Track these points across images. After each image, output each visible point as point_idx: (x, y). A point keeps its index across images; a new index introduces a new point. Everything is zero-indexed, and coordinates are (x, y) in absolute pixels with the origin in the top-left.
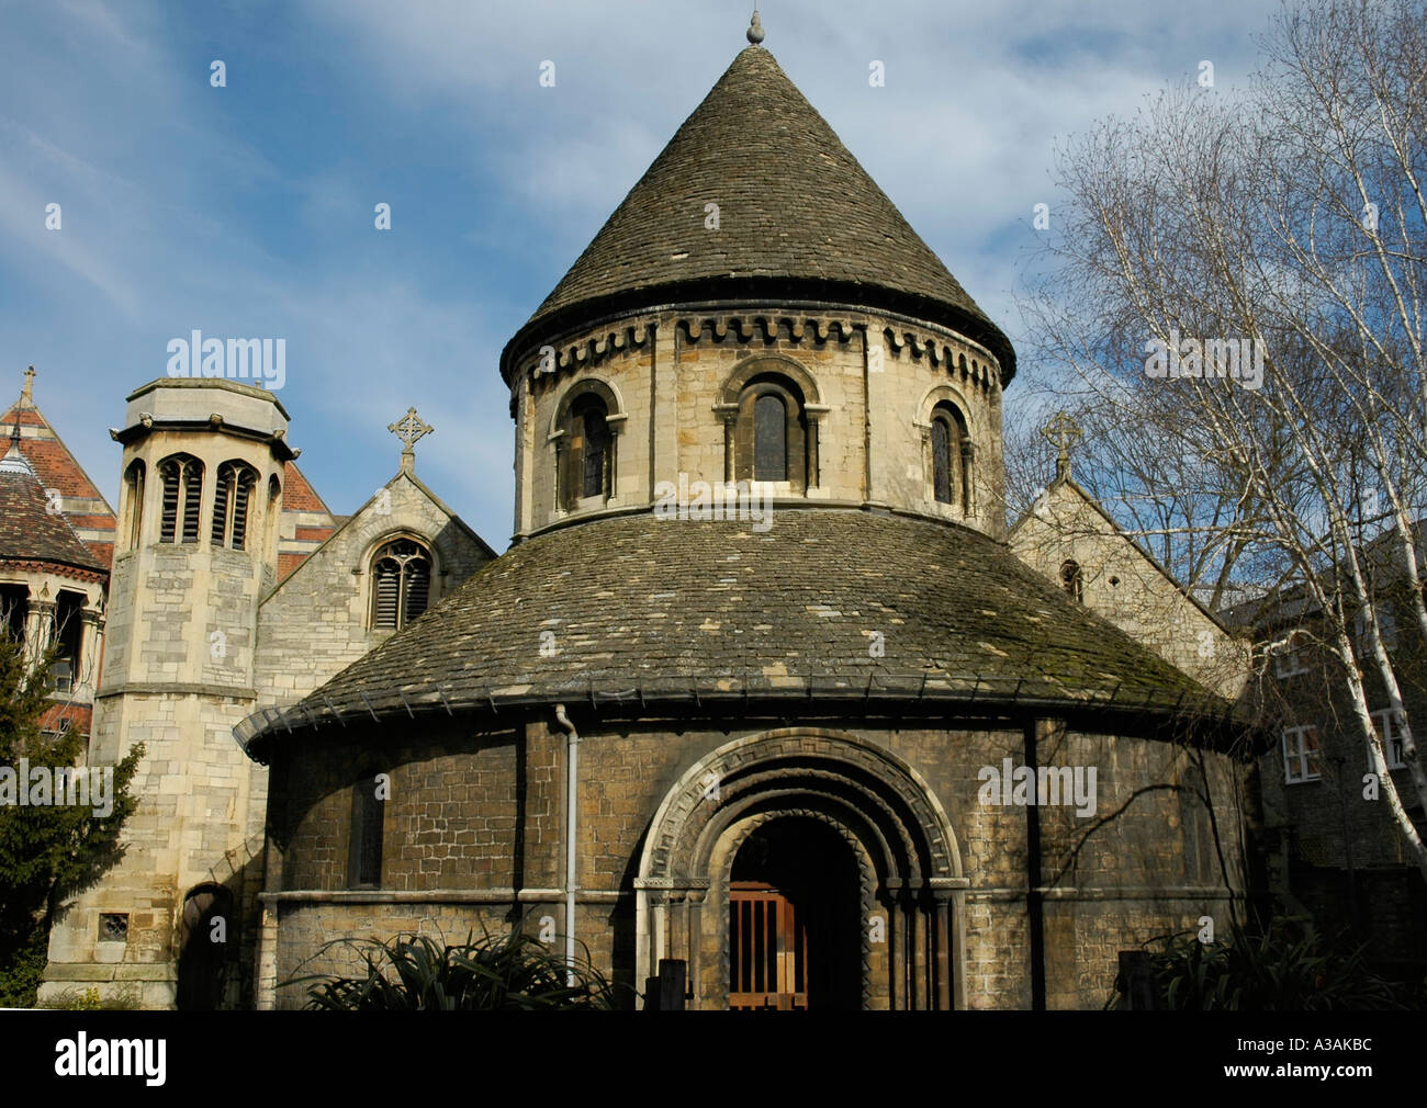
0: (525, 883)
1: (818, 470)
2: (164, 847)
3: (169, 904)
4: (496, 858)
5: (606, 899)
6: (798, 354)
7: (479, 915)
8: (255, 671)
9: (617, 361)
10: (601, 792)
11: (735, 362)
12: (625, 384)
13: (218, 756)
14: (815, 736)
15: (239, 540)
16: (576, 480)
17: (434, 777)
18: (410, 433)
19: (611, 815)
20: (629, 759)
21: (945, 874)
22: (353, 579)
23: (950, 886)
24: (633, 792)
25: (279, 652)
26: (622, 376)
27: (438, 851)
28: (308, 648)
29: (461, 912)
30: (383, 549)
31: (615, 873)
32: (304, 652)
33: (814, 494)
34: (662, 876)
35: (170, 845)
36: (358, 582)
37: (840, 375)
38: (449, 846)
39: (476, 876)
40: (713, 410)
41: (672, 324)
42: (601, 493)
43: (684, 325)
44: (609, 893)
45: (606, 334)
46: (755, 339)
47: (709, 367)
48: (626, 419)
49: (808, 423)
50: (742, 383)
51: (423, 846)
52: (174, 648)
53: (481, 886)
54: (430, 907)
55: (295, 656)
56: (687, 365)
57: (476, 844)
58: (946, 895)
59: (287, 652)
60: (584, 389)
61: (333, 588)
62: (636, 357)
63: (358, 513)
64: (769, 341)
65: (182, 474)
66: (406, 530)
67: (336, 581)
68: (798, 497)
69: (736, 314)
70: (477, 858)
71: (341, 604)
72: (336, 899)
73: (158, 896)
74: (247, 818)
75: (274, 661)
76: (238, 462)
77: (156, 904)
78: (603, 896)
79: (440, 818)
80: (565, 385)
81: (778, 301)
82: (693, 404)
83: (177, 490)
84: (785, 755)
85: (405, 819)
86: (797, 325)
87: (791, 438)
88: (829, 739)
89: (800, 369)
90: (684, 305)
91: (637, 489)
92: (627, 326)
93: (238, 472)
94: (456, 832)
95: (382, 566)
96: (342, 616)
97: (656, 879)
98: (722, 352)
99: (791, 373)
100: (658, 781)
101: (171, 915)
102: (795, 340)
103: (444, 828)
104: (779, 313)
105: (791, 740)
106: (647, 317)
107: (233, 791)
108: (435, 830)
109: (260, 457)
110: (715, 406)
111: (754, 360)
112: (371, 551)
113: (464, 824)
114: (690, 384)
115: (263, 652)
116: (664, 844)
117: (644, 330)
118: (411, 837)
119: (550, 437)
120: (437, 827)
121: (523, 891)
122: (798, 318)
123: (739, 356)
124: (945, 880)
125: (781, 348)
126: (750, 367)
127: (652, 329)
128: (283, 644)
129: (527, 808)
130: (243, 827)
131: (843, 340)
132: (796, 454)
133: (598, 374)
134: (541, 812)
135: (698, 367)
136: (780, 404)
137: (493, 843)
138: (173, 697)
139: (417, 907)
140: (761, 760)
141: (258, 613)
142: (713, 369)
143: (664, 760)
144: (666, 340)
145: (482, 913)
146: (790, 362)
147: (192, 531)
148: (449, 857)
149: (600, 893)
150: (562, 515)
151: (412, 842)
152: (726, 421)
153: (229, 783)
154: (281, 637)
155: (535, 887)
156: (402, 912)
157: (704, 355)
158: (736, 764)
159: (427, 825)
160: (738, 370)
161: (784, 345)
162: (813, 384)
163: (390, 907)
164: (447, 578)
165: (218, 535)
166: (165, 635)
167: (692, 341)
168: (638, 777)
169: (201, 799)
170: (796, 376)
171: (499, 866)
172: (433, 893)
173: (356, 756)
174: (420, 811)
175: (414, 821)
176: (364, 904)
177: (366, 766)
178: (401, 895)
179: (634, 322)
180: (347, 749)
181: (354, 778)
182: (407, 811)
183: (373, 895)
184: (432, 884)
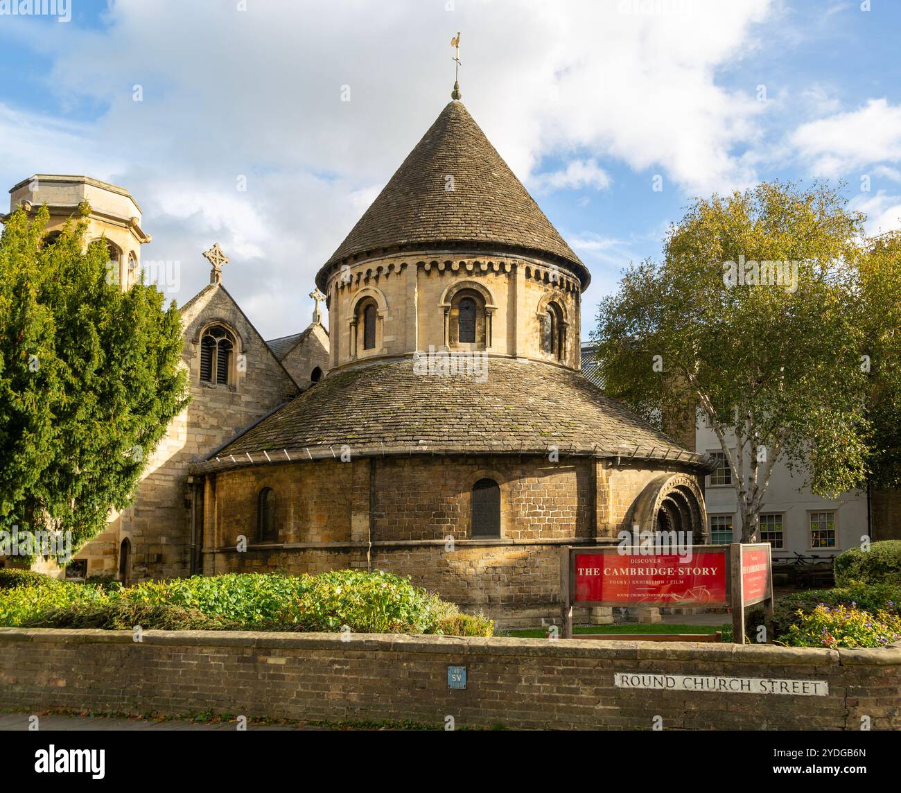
0: (597, 535)
1: (565, 352)
3: (114, 552)
4: (573, 523)
6: (562, 295)
9: (491, 276)
11: (543, 293)
12: (496, 287)
14: (685, 477)
16: (455, 331)
17: (536, 485)
22: (192, 347)
27: (540, 520)
29: (554, 548)
30: (206, 332)
33: (564, 363)
36: (196, 348)
38: (547, 518)
39: (563, 531)
40: (536, 314)
41: (523, 266)
42: (476, 342)
45: (488, 261)
46: (550, 284)
47: (534, 292)
48: (496, 308)
49: (563, 329)
50: (546, 304)
51: (531, 518)
54: (536, 547)
60: (468, 286)
62: (503, 277)
68: (558, 362)
69: (547, 269)
70: (563, 524)
71: (187, 361)
72: (463, 544)
73: (107, 547)
79: (541, 504)
80: (453, 280)
81: (560, 268)
82: (529, 309)
84: (679, 484)
85: (517, 505)
86: (564, 282)
89: (563, 303)
90: (528, 259)
92: (500, 260)
94: (551, 511)
96: (188, 369)
98: (539, 287)
101: (116, 560)
102: (562, 288)
103: (543, 509)
104: (560, 274)
105: (681, 478)
106: (512, 259)
108: (538, 510)
110: (537, 312)
111: (550, 294)
112: (203, 330)
113: (555, 508)
114: (528, 299)
117: (510, 266)
118: (522, 513)
119: (439, 305)
120: (539, 508)
122: (565, 278)
123: (545, 290)
126: (549, 297)
129: (597, 501)
133: (480, 280)
134: (604, 503)
139: (527, 547)
142: (536, 294)
144: (521, 274)
146: (560, 299)
148: (546, 523)
151: (523, 516)
152: (540, 321)
156: (518, 550)
157: (533, 285)
159: (532, 507)
160: (545, 297)
161: (558, 290)
163: (509, 547)
167: (530, 278)
170: (561, 306)
172: (539, 540)
173: (472, 472)
174: (528, 500)
175: (524, 506)
176: (487, 546)
177: (483, 477)
178: (518, 541)
179: (505, 260)
180: (465, 467)
181: (473, 483)
182: (519, 501)
183: (495, 541)
184: (536, 535)
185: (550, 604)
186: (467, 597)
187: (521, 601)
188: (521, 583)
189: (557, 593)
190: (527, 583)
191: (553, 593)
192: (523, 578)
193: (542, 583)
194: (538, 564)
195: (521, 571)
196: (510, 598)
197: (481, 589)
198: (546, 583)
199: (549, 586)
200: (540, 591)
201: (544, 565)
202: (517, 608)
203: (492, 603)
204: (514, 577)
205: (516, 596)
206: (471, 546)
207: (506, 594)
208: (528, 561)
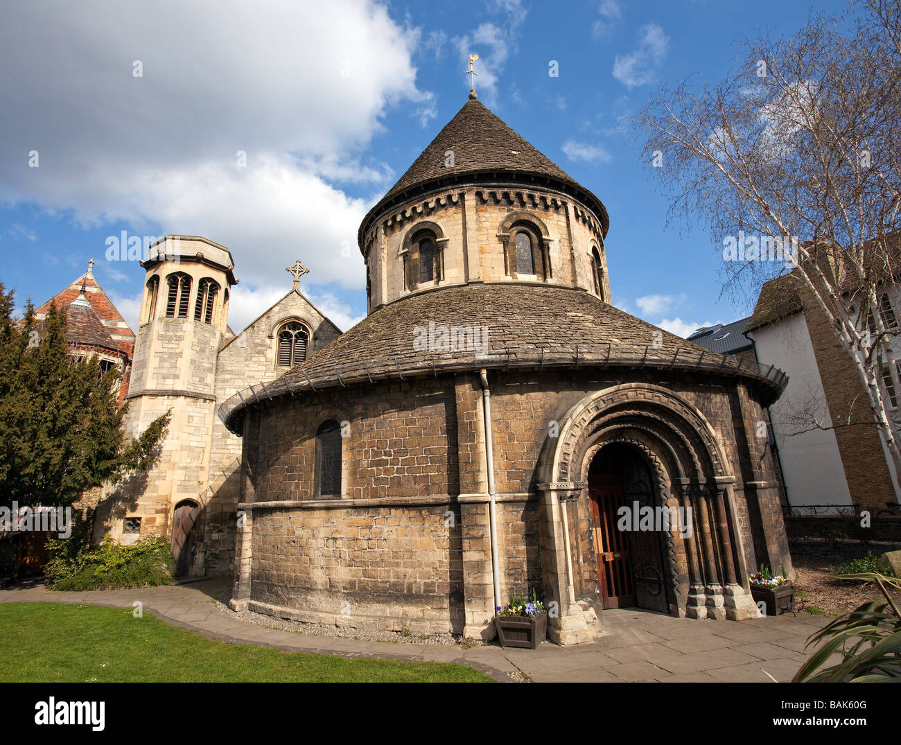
0: (461, 490)
1: (551, 270)
2: (164, 479)
3: (165, 511)
4: (432, 474)
5: (518, 499)
6: (538, 212)
7: (421, 513)
8: (215, 386)
9: (441, 212)
10: (508, 427)
11: (507, 214)
12: (448, 224)
13: (195, 430)
14: (645, 388)
15: (208, 320)
16: (415, 274)
17: (381, 422)
18: (297, 272)
19: (516, 442)
20: (525, 406)
21: (721, 474)
22: (268, 341)
23: (726, 481)
24: (529, 427)
25: (228, 377)
26: (444, 220)
27: (386, 471)
28: (244, 374)
29: (406, 512)
30: (284, 327)
31: (521, 481)
32: (242, 377)
33: (550, 281)
34: (565, 481)
35: (167, 478)
36: (271, 342)
37: (557, 225)
38: (396, 467)
39: (417, 486)
40: (497, 236)
41: (473, 193)
42: (432, 279)
43: (479, 194)
44: (518, 494)
45: (434, 199)
46: (515, 203)
47: (493, 215)
48: (448, 240)
49: (543, 246)
50: (511, 224)
51: (374, 468)
52: (172, 371)
53: (422, 493)
54: (382, 510)
55: (237, 379)
56: (481, 214)
57: (416, 466)
58: (724, 486)
59: (235, 377)
60: (421, 227)
61: (258, 345)
62: (452, 210)
63: (271, 309)
64: (523, 204)
65: (179, 282)
66: (296, 318)
67: (259, 341)
68: (541, 282)
69: (506, 190)
70: (418, 475)
71: (261, 353)
72: (305, 506)
73: (159, 507)
74: (210, 463)
75: (224, 381)
76: (210, 279)
77: (158, 512)
78: (514, 497)
79: (387, 449)
80: (408, 227)
81: (527, 186)
82: (486, 233)
83: (176, 292)
84: (630, 400)
85: (359, 451)
86: (536, 198)
87: (535, 254)
88: (652, 390)
89: (540, 220)
90: (479, 184)
91: (457, 275)
92: (447, 194)
93: (209, 284)
94: (400, 458)
95: (284, 335)
96: (263, 359)
97: (563, 483)
98: (499, 209)
99: (534, 220)
100: (545, 419)
101: (167, 518)
102: (535, 205)
103: (391, 456)
104: (528, 191)
105: (633, 391)
106: (459, 190)
107: (202, 449)
108: (383, 457)
109: (221, 278)
110: (498, 234)
111: (516, 213)
112: (278, 327)
113: (406, 452)
114: (484, 223)
115: (221, 377)
116: (565, 459)
117: (457, 196)
118: (365, 462)
119: (399, 253)
120: (385, 455)
121: (460, 496)
122: (536, 195)
123: (508, 211)
124: (722, 477)
125: (529, 208)
126: (514, 216)
127: (462, 196)
128: (230, 372)
129: (459, 438)
130: (207, 469)
131: (557, 208)
132: (538, 261)
133: (431, 219)
134: (470, 441)
135: (487, 215)
136: (527, 237)
137: (429, 464)
138: (171, 397)
139: (371, 510)
140: (617, 403)
141: (217, 357)
142: (495, 217)
143: (548, 406)
144: (471, 200)
145: (423, 512)
146: (533, 216)
147: (184, 312)
148: (395, 475)
149: (512, 495)
150: (409, 292)
151: (366, 466)
152: (504, 242)
153: (200, 445)
154: (230, 369)
155: (469, 492)
156: (359, 514)
157: (490, 209)
158: (603, 406)
159: (376, 454)
160: (508, 218)
161: (530, 207)
162: (546, 228)
163: (350, 510)
164: (317, 342)
165: (198, 315)
166: (167, 365)
167: (484, 202)
168: (532, 417)
169: (186, 453)
170: (537, 223)
171: (434, 479)
172: (384, 500)
173: (317, 413)
174: (371, 445)
175: (367, 452)
176: (328, 509)
177: (326, 419)
178: (358, 502)
179: (452, 192)
180: (310, 409)
181: (317, 427)
182: (361, 446)
183: (335, 502)
184: (383, 493)
185: (404, 596)
186: (309, 578)
187: (366, 589)
188: (364, 563)
189: (412, 580)
190: (373, 564)
191: (406, 581)
192: (367, 556)
193: (391, 564)
194: (385, 535)
195: (365, 544)
196: (352, 584)
197: (322, 568)
198: (397, 565)
199: (401, 570)
200: (389, 577)
201: (393, 536)
202: (361, 601)
203: (333, 590)
204: (357, 553)
205: (360, 582)
206: (313, 509)
207: (348, 578)
208: (373, 530)
